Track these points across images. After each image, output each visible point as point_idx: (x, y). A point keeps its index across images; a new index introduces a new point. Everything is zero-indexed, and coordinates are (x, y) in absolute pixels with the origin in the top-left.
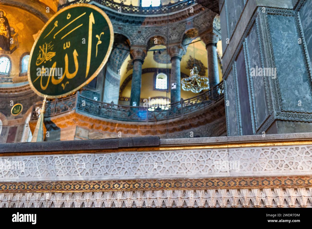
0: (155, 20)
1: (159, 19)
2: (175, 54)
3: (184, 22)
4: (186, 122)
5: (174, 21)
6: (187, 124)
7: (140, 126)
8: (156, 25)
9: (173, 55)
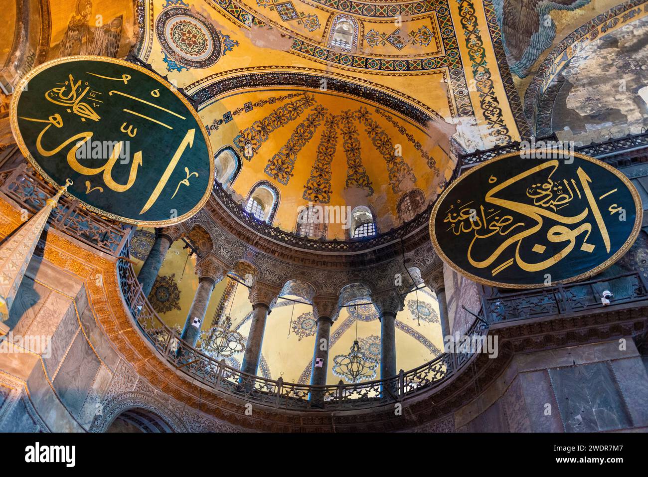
0: (217, 208)
1: (221, 212)
2: (214, 276)
3: (244, 246)
4: (216, 402)
5: (234, 232)
6: (213, 405)
7: (155, 358)
8: (211, 215)
9: (211, 275)
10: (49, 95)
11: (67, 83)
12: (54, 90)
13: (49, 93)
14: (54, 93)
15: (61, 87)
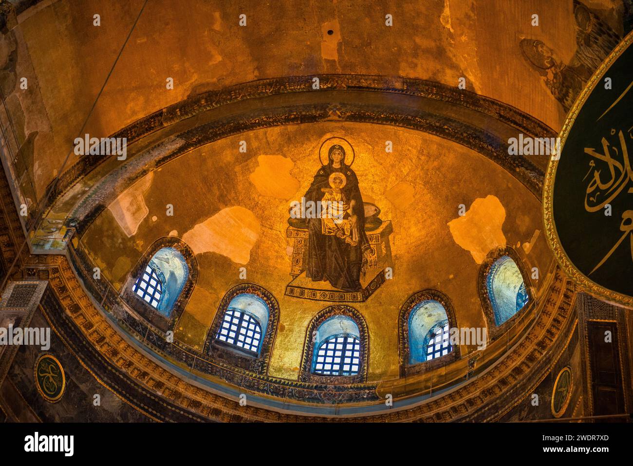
10: (592, 204)
11: (592, 164)
12: (589, 190)
13: (589, 201)
14: (592, 194)
15: (592, 176)
